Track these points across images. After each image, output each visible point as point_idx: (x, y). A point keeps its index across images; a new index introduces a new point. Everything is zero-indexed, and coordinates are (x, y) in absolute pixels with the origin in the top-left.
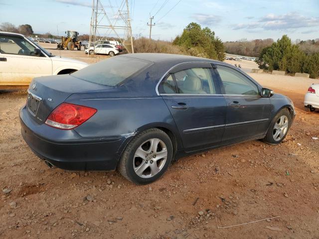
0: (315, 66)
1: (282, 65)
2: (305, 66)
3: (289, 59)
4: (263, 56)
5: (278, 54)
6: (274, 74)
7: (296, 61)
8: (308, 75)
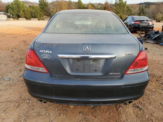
0: (38, 14)
1: (21, 15)
2: (33, 14)
3: (24, 11)
4: (8, 10)
5: (16, 9)
6: (20, 20)
7: (28, 12)
8: (37, 19)
